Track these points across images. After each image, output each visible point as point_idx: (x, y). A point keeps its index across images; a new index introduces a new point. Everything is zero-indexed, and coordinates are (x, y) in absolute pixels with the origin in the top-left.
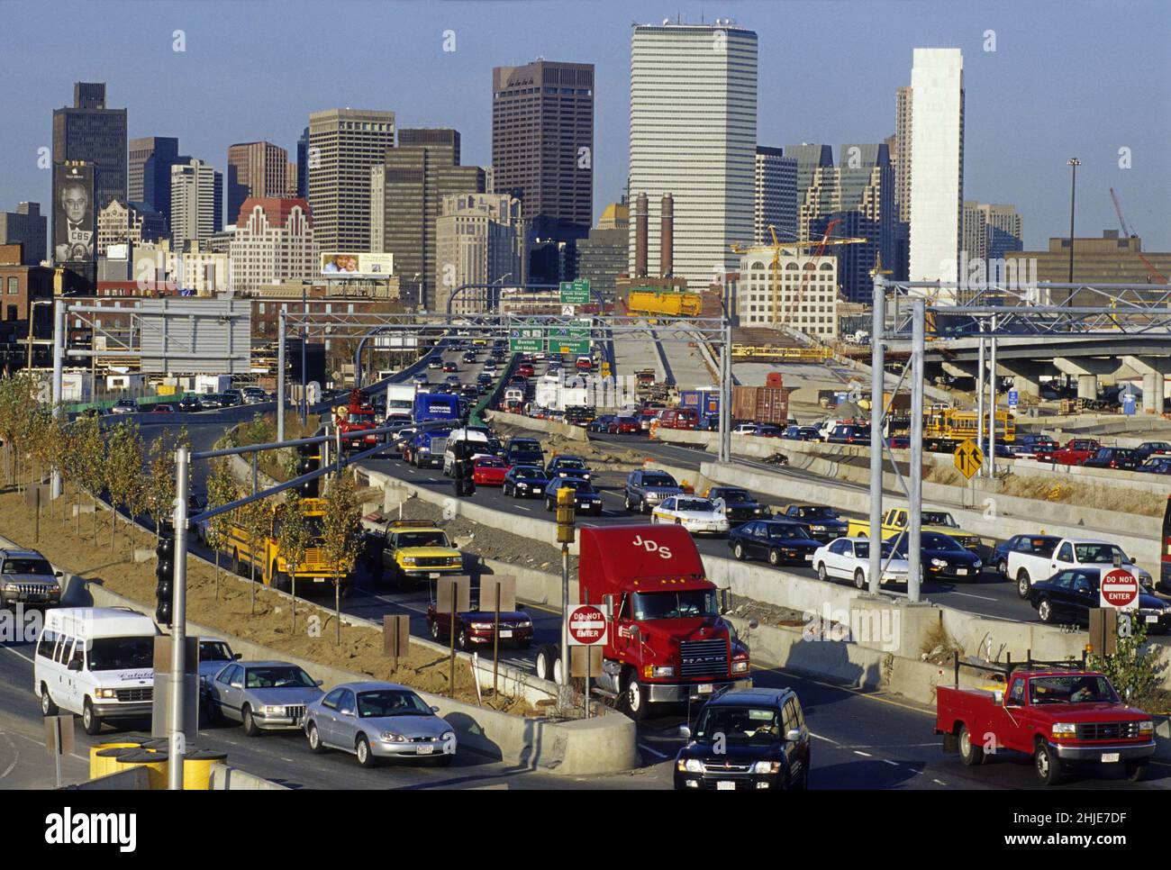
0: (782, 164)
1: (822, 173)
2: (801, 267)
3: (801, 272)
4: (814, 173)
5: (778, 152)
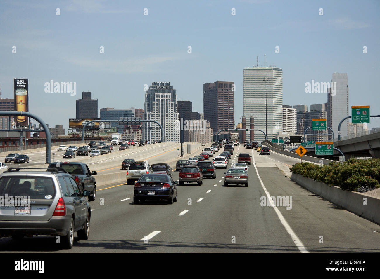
0: (292, 110)
1: (305, 113)
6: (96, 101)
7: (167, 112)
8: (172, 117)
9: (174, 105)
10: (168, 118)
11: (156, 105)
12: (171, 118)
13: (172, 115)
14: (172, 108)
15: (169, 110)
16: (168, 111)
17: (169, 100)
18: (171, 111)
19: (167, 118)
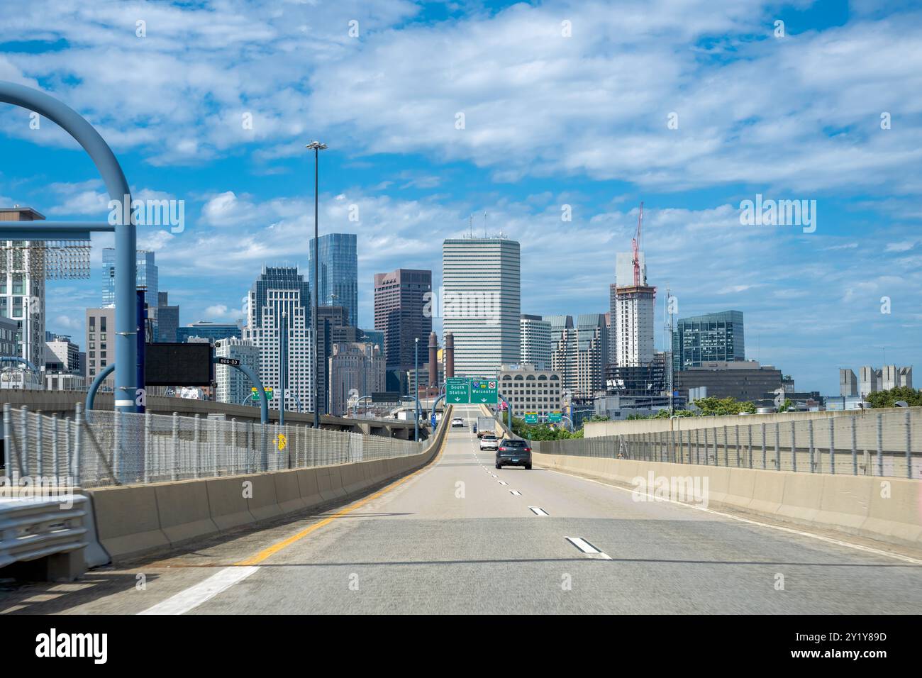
0: (542, 325)
1: (567, 331)
2: (537, 378)
3: (537, 382)
4: (562, 332)
5: (539, 318)
6: (176, 310)
7: (291, 326)
8: (302, 336)
9: (306, 313)
10: (294, 338)
11: (269, 313)
12: (299, 338)
13: (302, 332)
14: (301, 319)
15: (296, 323)
16: (294, 325)
17: (296, 302)
18: (299, 325)
19: (292, 338)
